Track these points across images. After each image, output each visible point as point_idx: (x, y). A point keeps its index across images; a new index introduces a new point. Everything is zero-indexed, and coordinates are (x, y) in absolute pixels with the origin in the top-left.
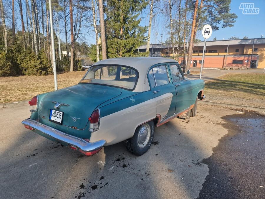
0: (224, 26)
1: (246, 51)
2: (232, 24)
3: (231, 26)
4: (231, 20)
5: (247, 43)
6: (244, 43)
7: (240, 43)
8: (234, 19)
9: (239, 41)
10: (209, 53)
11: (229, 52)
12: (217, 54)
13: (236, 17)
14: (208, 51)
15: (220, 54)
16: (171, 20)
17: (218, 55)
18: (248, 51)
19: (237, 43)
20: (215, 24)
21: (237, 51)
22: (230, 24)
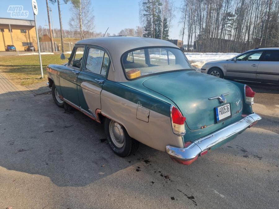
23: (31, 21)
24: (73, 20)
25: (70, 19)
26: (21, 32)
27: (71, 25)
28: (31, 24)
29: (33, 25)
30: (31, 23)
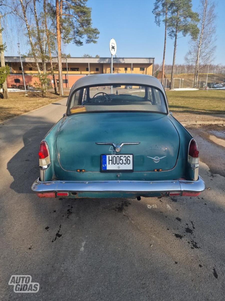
0: (88, 42)
1: (105, 70)
2: (96, 40)
3: (95, 42)
4: (94, 35)
5: (105, 62)
6: (102, 62)
7: (99, 61)
8: (96, 35)
9: (98, 59)
10: (71, 71)
11: (91, 71)
12: (79, 72)
13: (98, 33)
14: (70, 69)
15: (83, 72)
16: (27, 25)
17: (81, 74)
18: (106, 70)
19: (96, 61)
20: (78, 38)
21: (97, 70)
22: (93, 40)
23: (150, 59)
24: (190, 53)
25: (187, 52)
26: (140, 70)
27: (186, 59)
28: (150, 62)
29: (151, 63)
30: (149, 60)
